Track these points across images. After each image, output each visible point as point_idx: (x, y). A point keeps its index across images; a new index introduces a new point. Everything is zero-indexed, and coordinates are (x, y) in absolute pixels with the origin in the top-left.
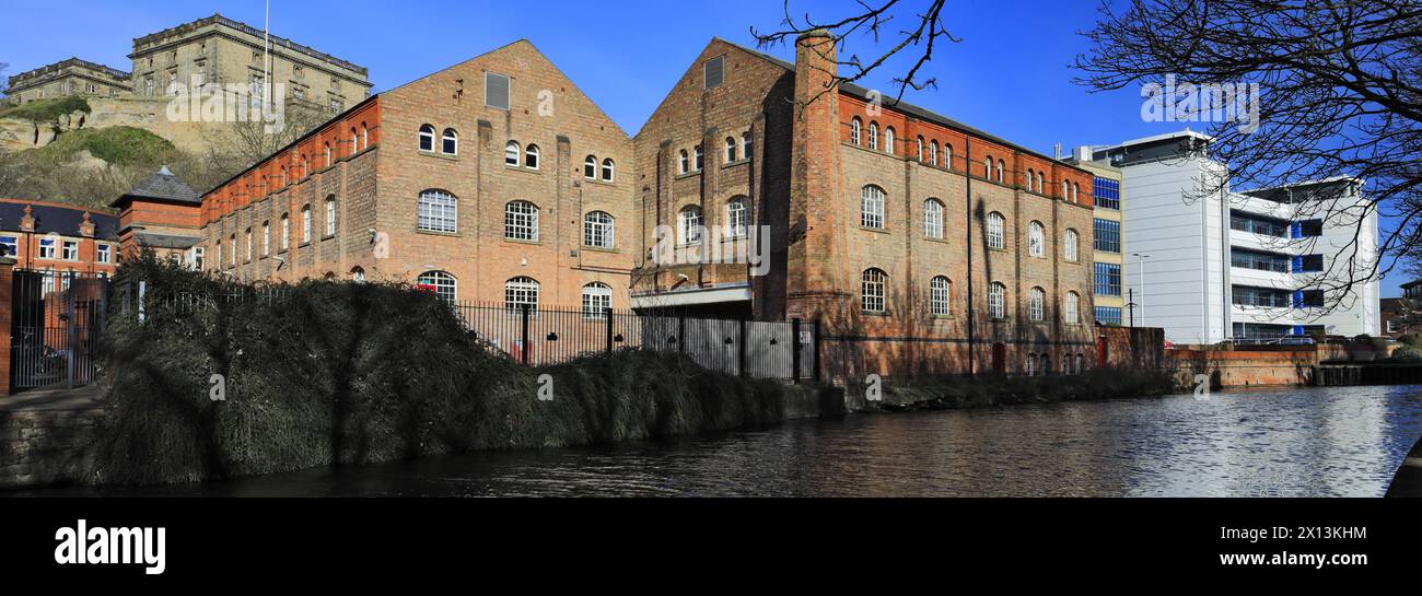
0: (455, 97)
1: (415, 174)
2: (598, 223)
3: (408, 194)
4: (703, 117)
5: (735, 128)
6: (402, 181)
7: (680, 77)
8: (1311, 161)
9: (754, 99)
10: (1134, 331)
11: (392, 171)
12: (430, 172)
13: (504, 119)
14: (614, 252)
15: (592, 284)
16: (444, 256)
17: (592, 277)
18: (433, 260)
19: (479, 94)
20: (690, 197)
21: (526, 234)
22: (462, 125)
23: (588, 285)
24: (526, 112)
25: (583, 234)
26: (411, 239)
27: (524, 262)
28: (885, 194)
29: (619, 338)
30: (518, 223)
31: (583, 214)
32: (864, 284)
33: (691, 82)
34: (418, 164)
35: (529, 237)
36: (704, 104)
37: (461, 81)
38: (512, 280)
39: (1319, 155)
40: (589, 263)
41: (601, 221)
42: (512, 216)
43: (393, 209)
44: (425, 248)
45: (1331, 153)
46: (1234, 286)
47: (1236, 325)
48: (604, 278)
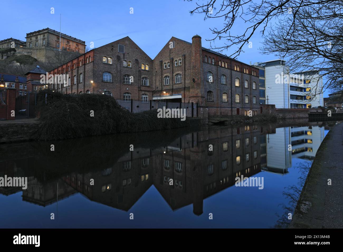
0: (111, 50)
1: (102, 68)
2: (145, 80)
3: (100, 73)
4: (170, 55)
5: (177, 58)
6: (99, 70)
7: (164, 46)
8: (307, 68)
9: (182, 51)
10: (268, 105)
11: (97, 67)
12: (106, 68)
13: (123, 55)
14: (149, 87)
15: (143, 94)
16: (109, 88)
17: (143, 92)
18: (106, 88)
19: (117, 49)
20: (167, 74)
21: (128, 82)
22: (113, 56)
23: (142, 95)
24: (128, 54)
25: (141, 82)
26: (101, 84)
27: (128, 89)
28: (212, 73)
29: (153, 107)
30: (126, 80)
31: (141, 78)
32: (208, 94)
33: (167, 47)
34: (103, 66)
35: (129, 83)
36: (170, 52)
37: (113, 46)
38: (125, 93)
39: (309, 66)
40: (143, 89)
41: (145, 79)
42: (125, 78)
43: (97, 76)
44: (104, 86)
45: (312, 66)
46: (291, 95)
47: (291, 104)
48: (146, 93)
